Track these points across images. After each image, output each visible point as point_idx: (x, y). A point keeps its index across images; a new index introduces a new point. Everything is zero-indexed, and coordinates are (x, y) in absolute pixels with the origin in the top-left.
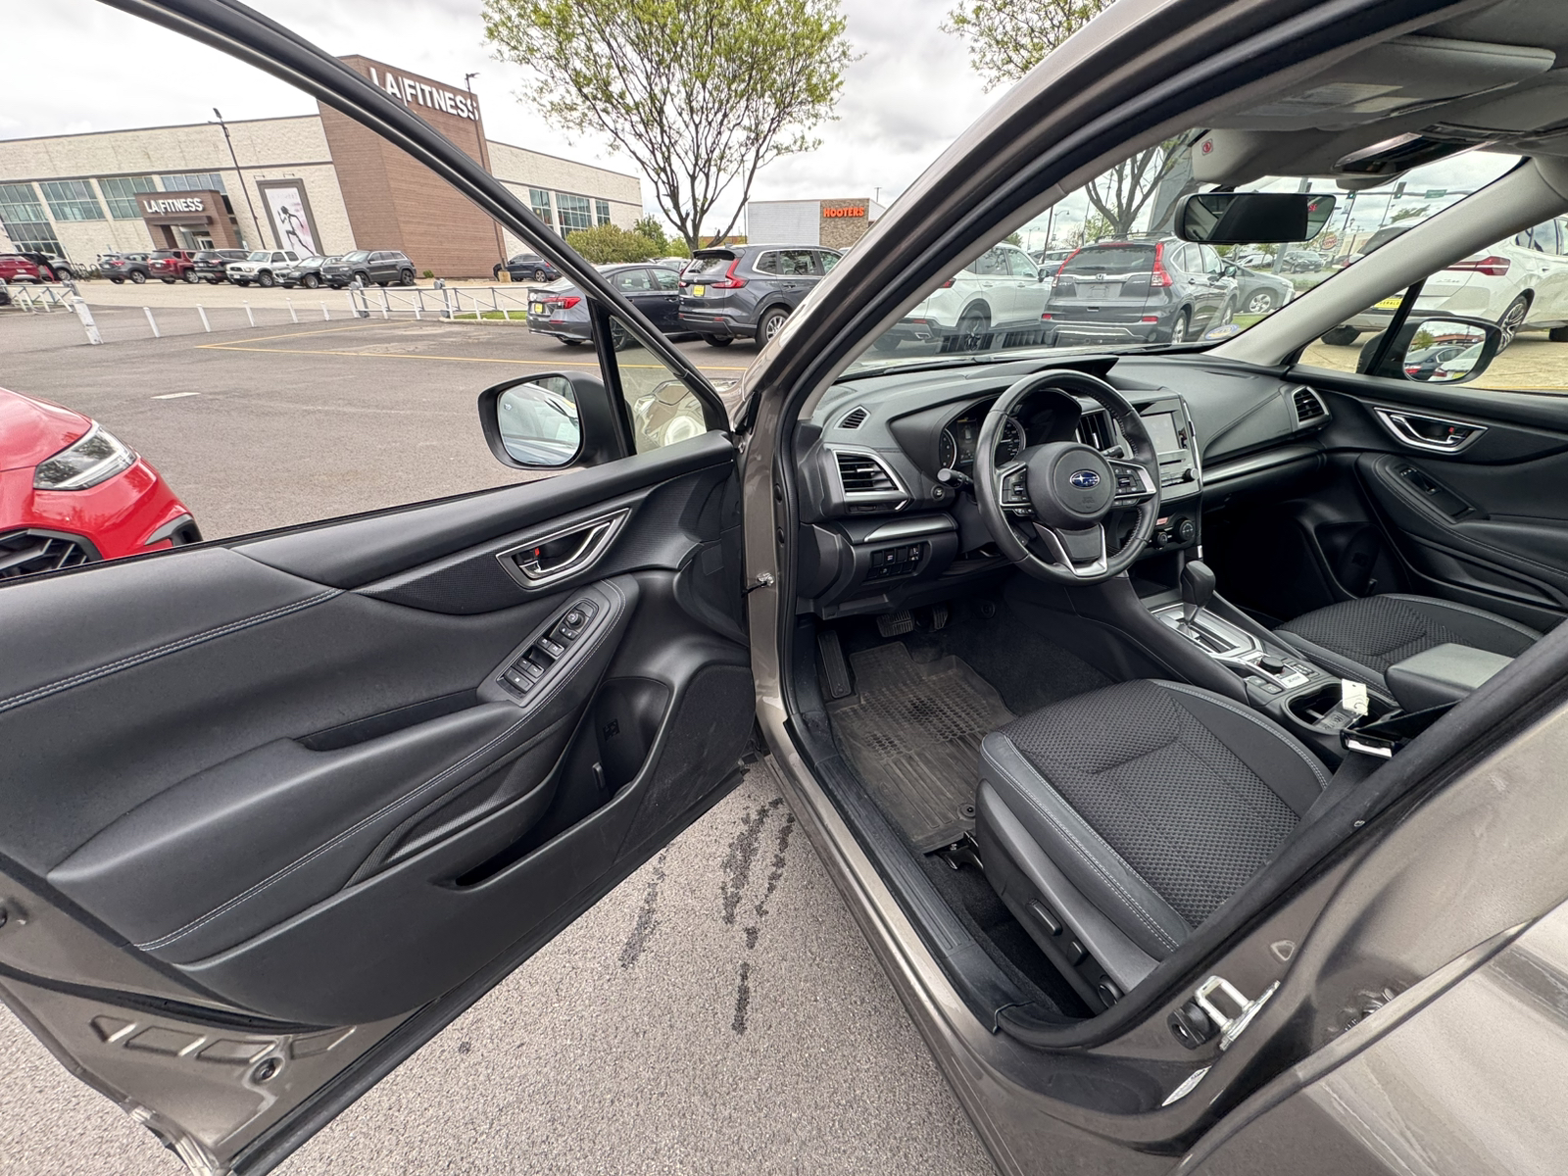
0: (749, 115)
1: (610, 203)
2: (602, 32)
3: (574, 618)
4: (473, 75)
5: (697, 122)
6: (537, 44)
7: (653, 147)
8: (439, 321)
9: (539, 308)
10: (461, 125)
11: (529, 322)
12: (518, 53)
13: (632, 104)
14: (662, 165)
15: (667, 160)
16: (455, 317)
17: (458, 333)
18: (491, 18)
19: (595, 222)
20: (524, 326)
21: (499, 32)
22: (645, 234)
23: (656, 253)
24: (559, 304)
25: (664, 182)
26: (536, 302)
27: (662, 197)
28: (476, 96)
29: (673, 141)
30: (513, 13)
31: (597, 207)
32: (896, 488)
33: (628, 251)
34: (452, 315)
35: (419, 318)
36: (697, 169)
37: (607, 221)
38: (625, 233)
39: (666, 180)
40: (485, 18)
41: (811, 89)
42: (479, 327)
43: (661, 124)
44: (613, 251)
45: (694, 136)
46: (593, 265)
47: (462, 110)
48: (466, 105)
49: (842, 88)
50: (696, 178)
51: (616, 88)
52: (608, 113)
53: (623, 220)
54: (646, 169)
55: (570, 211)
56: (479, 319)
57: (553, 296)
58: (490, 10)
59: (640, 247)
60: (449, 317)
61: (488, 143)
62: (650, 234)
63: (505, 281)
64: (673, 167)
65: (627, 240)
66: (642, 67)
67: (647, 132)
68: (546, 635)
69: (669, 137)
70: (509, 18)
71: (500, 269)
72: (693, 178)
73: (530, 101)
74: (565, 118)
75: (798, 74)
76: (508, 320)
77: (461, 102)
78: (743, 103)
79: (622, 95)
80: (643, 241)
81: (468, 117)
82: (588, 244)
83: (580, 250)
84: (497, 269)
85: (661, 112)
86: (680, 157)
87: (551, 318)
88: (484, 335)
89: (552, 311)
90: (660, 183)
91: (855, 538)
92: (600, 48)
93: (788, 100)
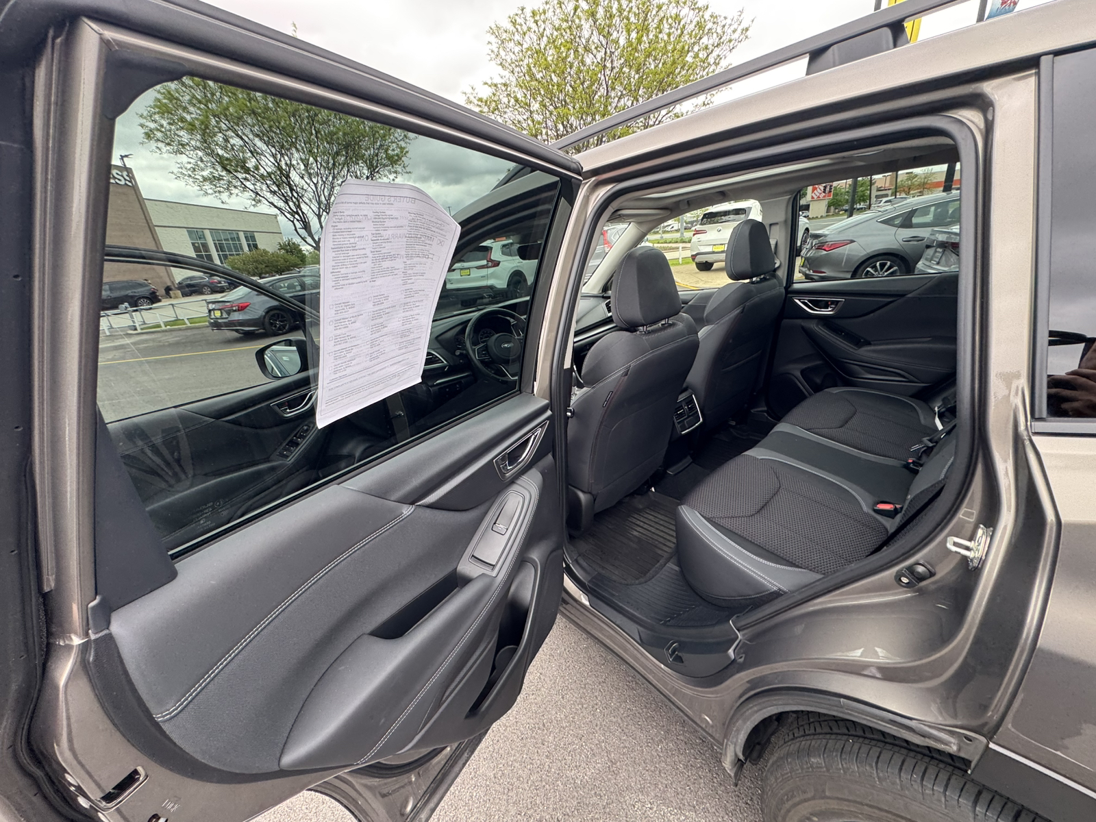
0: (351, 175)
1: (255, 233)
2: (235, 132)
3: (305, 428)
4: (126, 156)
5: (315, 182)
6: (185, 140)
7: (286, 199)
8: (128, 334)
9: (218, 314)
10: (120, 190)
11: (211, 323)
12: (172, 147)
13: (265, 174)
14: (295, 210)
15: (298, 206)
16: (142, 329)
17: (146, 341)
18: (147, 127)
19: (246, 248)
20: (208, 327)
21: (154, 134)
22: (287, 252)
23: (299, 265)
24: (234, 308)
25: (298, 220)
26: (214, 310)
27: (298, 230)
28: (131, 169)
29: (300, 195)
30: (165, 123)
31: (245, 237)
32: (443, 362)
33: (277, 266)
34: (138, 328)
35: (108, 334)
36: (321, 210)
37: (256, 246)
38: (273, 254)
39: (299, 218)
40: (142, 127)
41: (389, 158)
42: (163, 334)
43: (289, 185)
44: (266, 266)
45: (315, 190)
46: (252, 278)
47: (119, 180)
48: (122, 176)
49: (407, 155)
50: (321, 216)
51: (251, 163)
52: (248, 180)
53: (268, 244)
54: (284, 214)
55: (224, 242)
56: (164, 328)
57: (228, 304)
58: (145, 121)
59: (286, 262)
60: (136, 329)
61: (145, 201)
62: (291, 252)
63: (176, 297)
64: (303, 210)
65: (276, 258)
66: (268, 151)
67: (279, 190)
68: (295, 436)
69: (297, 193)
70: (162, 126)
71: (170, 289)
72: (319, 216)
73: (186, 177)
74: (215, 185)
75: (378, 149)
76: (189, 325)
77: (117, 174)
78: (345, 169)
79: (257, 168)
80: (288, 257)
81: (126, 184)
82: (244, 264)
83: (239, 269)
84: (168, 290)
85: (288, 177)
86: (307, 204)
87: (229, 319)
88: (171, 338)
89: (229, 314)
90: (295, 221)
91: (430, 384)
92: (236, 141)
93: (375, 164)
